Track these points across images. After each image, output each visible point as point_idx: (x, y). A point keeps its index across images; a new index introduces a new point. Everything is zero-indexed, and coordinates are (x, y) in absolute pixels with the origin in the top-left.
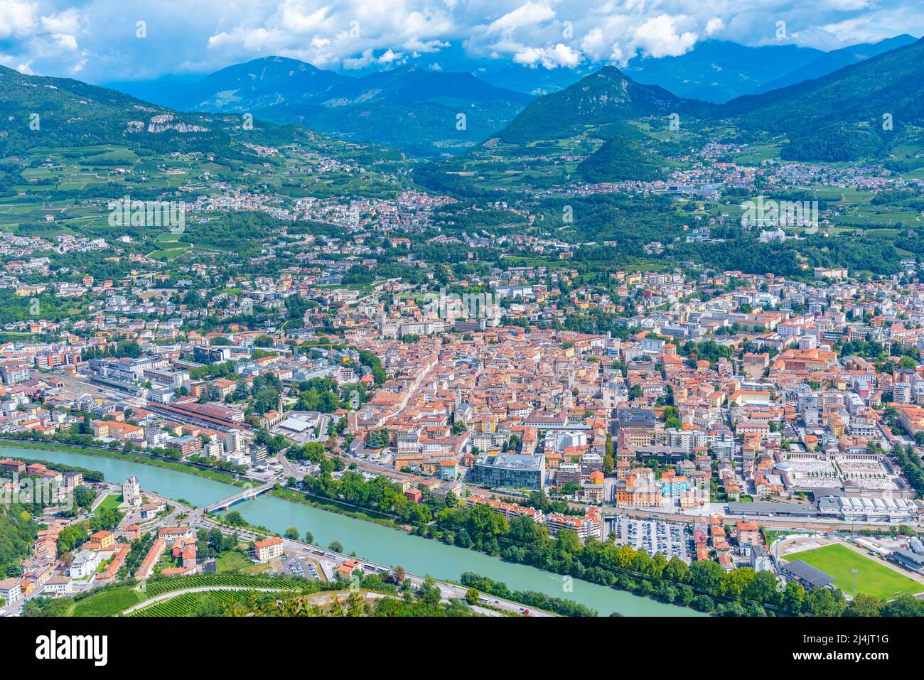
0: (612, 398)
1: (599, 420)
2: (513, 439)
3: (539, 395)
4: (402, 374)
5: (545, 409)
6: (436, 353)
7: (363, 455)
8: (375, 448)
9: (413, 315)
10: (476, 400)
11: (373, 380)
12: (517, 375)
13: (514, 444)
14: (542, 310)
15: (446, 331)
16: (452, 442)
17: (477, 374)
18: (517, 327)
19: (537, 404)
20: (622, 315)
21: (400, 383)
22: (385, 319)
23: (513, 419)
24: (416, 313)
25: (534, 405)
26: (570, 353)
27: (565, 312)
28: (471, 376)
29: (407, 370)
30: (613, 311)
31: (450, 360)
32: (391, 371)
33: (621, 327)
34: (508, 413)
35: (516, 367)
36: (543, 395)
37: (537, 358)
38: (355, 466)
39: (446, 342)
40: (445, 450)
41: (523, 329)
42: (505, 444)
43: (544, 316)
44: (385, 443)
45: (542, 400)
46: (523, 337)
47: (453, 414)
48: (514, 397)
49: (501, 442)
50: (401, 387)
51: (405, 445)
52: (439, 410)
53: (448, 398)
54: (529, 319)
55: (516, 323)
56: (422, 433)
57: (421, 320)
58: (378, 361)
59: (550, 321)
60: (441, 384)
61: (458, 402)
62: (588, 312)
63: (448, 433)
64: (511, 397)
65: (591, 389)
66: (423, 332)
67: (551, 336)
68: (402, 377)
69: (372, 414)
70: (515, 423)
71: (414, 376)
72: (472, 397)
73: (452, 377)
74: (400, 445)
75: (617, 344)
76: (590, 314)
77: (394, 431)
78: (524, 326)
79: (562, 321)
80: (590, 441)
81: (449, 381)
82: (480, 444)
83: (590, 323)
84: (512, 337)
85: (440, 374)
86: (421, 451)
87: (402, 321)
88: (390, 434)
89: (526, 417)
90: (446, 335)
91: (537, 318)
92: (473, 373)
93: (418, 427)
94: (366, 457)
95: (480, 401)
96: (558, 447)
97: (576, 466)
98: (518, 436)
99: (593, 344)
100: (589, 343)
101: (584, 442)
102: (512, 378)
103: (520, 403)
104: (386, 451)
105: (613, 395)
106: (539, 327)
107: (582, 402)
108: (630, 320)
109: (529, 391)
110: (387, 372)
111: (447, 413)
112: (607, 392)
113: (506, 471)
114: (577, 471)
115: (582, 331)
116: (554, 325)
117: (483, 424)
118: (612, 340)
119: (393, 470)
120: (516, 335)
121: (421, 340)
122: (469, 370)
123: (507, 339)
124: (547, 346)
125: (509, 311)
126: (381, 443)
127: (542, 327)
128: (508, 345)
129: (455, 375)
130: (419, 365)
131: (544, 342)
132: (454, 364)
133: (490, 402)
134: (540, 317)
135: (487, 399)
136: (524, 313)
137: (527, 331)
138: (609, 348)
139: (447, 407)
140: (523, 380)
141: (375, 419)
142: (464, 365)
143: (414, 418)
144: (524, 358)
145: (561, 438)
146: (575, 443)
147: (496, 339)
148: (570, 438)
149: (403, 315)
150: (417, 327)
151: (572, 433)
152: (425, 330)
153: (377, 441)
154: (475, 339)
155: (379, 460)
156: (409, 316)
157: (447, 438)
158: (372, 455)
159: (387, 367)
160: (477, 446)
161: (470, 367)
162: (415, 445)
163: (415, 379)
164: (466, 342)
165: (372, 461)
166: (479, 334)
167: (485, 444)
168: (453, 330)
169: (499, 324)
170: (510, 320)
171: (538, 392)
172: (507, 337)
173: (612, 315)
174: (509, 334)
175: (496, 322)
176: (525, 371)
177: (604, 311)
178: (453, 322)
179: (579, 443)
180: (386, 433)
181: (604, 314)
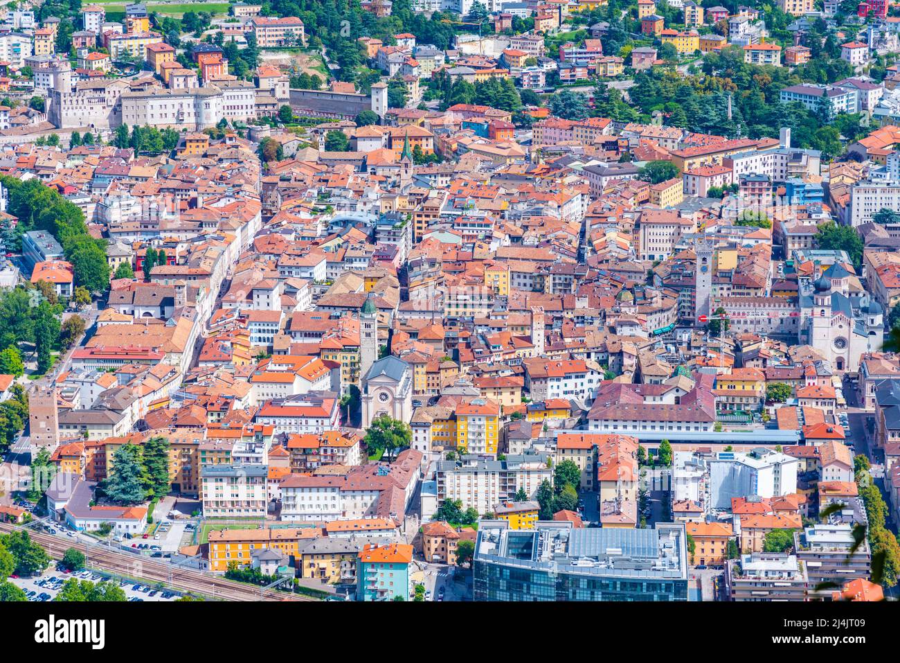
0: (841, 342)
1: (815, 411)
2: (564, 473)
3: (613, 330)
4: (162, 259)
5: (638, 378)
6: (251, 190)
7: (94, 524)
8: (125, 503)
9: (149, 66)
10: (419, 346)
11: (69, 277)
12: (530, 267)
13: (570, 491)
14: (556, 57)
15: (263, 122)
16: (373, 483)
17: (397, 262)
18: (489, 111)
19: (612, 361)
20: (806, 74)
21: (162, 286)
22: (68, 79)
23: (544, 408)
24: (159, 60)
25: (603, 363)
26: (672, 194)
27: (628, 61)
28: (382, 268)
29: (173, 244)
30: (776, 61)
31: (304, 215)
32: (122, 251)
33: (811, 113)
34: (526, 389)
35: (516, 239)
36: (626, 331)
37: (577, 208)
38: (81, 560)
39: (268, 154)
40: (354, 507)
41: (505, 117)
42: (543, 494)
43: (564, 74)
44: (156, 487)
45: (628, 347)
46: (512, 144)
47: (354, 391)
48: (539, 336)
49: (531, 484)
50: (169, 302)
51: (227, 491)
52: (309, 377)
53: (329, 340)
54: (518, 82)
55: (483, 96)
56: (273, 454)
57: (178, 83)
58: (75, 214)
59: (588, 91)
60: (291, 292)
61: (369, 354)
62: (698, 64)
63: (354, 456)
64: (529, 339)
65: (763, 313)
66: (190, 121)
67: (600, 139)
68: (167, 269)
69: (98, 390)
70: (553, 421)
71: (205, 267)
72: (402, 336)
73: (320, 272)
74: (210, 490)
75: (813, 168)
76: (707, 69)
77: (184, 446)
78: (509, 107)
79: (623, 87)
80: (808, 480)
81: (312, 282)
82: (464, 489)
83: (716, 100)
84: (479, 143)
85: (284, 260)
86: (276, 508)
87: (120, 86)
88: (172, 454)
89: (581, 403)
90: (266, 132)
91: (542, 80)
92: (385, 257)
93: (260, 435)
94: (105, 530)
95: (429, 348)
96: (713, 500)
97: (791, 563)
98: (581, 462)
99: (739, 166)
100: (728, 163)
101: (789, 485)
102: (515, 275)
103: (560, 357)
104: (162, 509)
105: (843, 333)
106: (556, 111)
107: (755, 356)
108: (837, 92)
109: (582, 319)
110: (110, 251)
111: (335, 387)
112: (825, 322)
113: (577, 579)
114: (798, 578)
115: (696, 124)
116: (603, 105)
117: (461, 426)
118: (797, 157)
119: (200, 574)
120: (489, 133)
121: (192, 149)
122: (372, 248)
123: (464, 149)
124: (598, 172)
125: (453, 56)
126: (146, 487)
127: (566, 110)
128: (471, 167)
129: (330, 264)
130: (209, 231)
131: (585, 158)
132: (320, 229)
133: (465, 354)
134: (552, 78)
135: (450, 343)
136: (501, 63)
137: (522, 122)
138: (793, 180)
139: (333, 366)
140: (549, 281)
141: (107, 409)
142: (354, 232)
143: (237, 405)
144: (537, 212)
145: (720, 471)
146: (765, 488)
147: (428, 147)
148: (752, 473)
149: (119, 65)
150: (172, 105)
151: (754, 455)
152: (197, 115)
153: (134, 480)
154: (364, 147)
155: (150, 542)
156: (137, 68)
157: (354, 470)
158: (122, 525)
159: (106, 235)
160: (454, 498)
161: (373, 239)
162: (258, 492)
163: (209, 275)
164: (333, 155)
165: (128, 543)
166: (373, 129)
167: (482, 489)
168: (283, 117)
169: (426, 98)
170: (460, 86)
171: (611, 321)
172: (466, 141)
173: (776, 76)
174: (469, 132)
175: (415, 93)
176: (549, 252)
177: (748, 59)
178: (283, 91)
179: (777, 486)
180: (161, 455)
181: (754, 72)
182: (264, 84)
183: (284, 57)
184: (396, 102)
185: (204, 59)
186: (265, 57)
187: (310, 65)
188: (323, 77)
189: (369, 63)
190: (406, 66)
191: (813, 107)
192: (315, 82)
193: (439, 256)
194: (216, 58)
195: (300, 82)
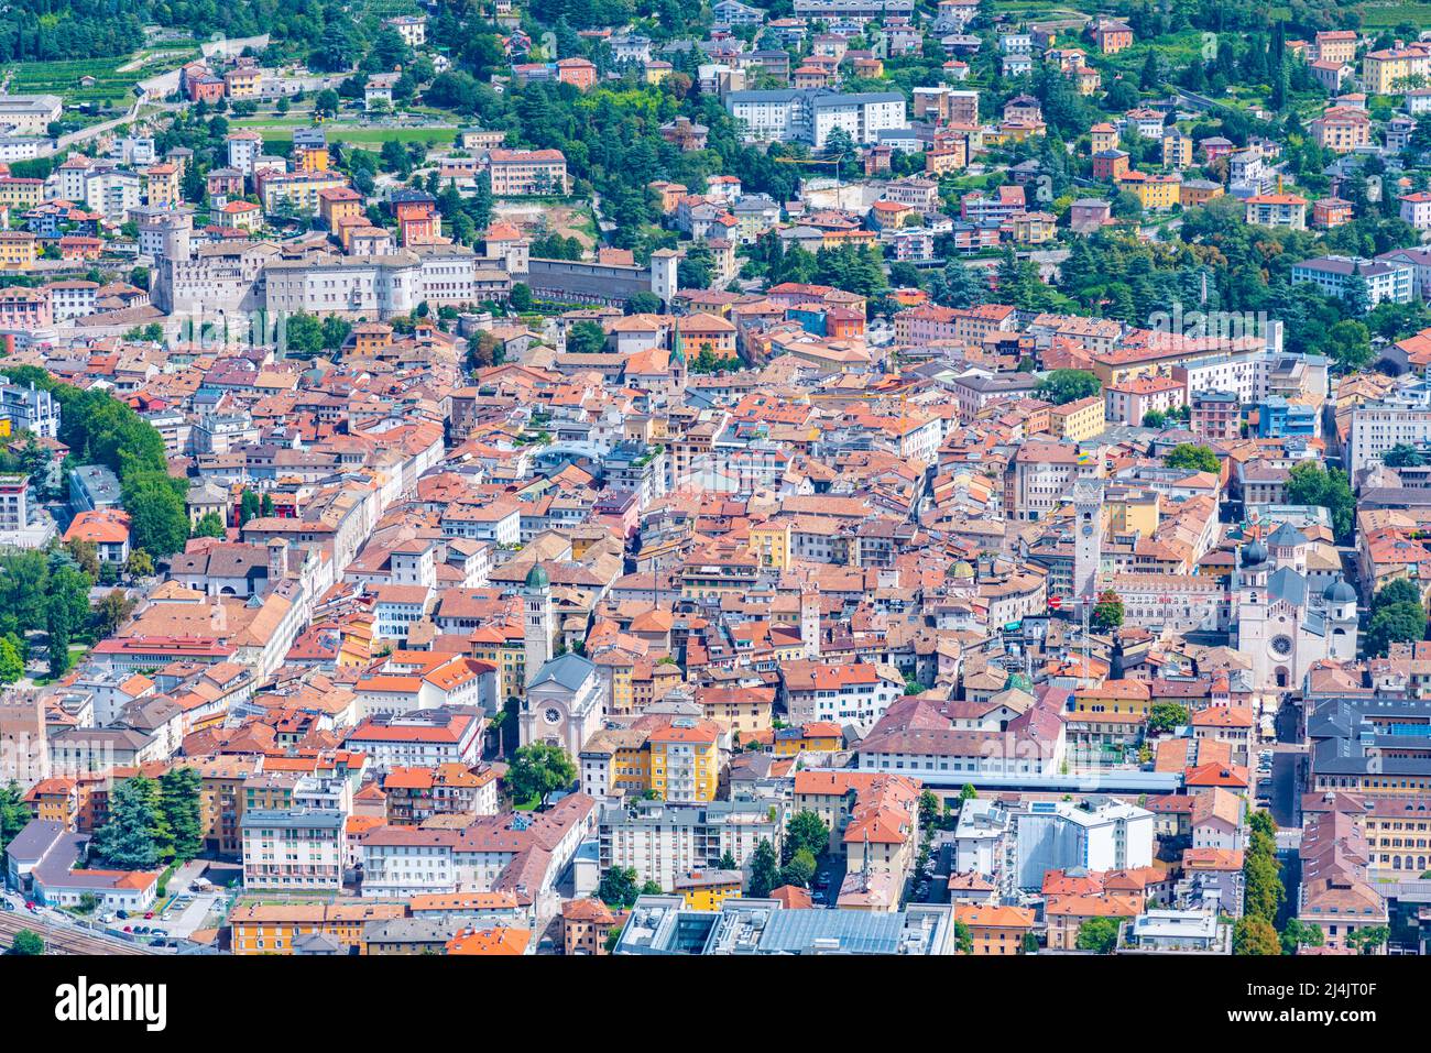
0: (1283, 644)
1: (1216, 749)
2: (803, 832)
3: (931, 621)
4: (264, 509)
5: (960, 693)
6: (433, 410)
7: (73, 897)
8: (132, 866)
9: (321, 224)
10: (625, 641)
11: (122, 534)
12: (828, 527)
13: (806, 859)
14: (954, 213)
15: (485, 306)
16: (505, 841)
17: (631, 518)
18: (832, 293)
19: (920, 668)
20: (1340, 242)
21: (254, 553)
22: (185, 241)
23: (803, 738)
24: (337, 213)
25: (906, 670)
26: (1085, 421)
27: (1064, 220)
28: (603, 525)
29: (290, 488)
30: (1298, 223)
31: (504, 446)
32: (214, 495)
33: (1332, 302)
34: (779, 707)
35: (822, 487)
36: (951, 623)
37: (927, 442)
38: (37, 947)
39: (481, 356)
40: (473, 878)
41: (857, 304)
42: (762, 857)
43: (962, 240)
44: (180, 843)
45: (946, 647)
46: (864, 343)
47: (512, 706)
48: (811, 629)
49: (745, 851)
50: (259, 572)
51: (280, 851)
52: (443, 685)
53: (489, 632)
54: (889, 252)
55: (827, 271)
56: (362, 798)
57: (362, 249)
58: (150, 445)
59: (990, 267)
60: (456, 560)
61: (538, 652)
62: (1175, 225)
63: (486, 801)
64: (795, 633)
65: (1182, 597)
66: (370, 305)
67: (993, 337)
68: (268, 523)
69: (121, 699)
70: (812, 757)
71: (327, 520)
72: (608, 626)
73: (509, 530)
74: (255, 850)
75: (1313, 382)
76: (1187, 235)
77: (226, 784)
78: (865, 288)
79: (1048, 265)
80: (1172, 848)
81: (494, 547)
82: (640, 853)
83: (1184, 280)
84: (804, 341)
85: (453, 512)
86: (354, 881)
87: (268, 252)
88: (205, 798)
89: (864, 730)
90: (486, 324)
91: (927, 250)
92: (612, 510)
93: (344, 768)
94: (88, 906)
95: (643, 646)
98: (828, 817)
99: (1197, 379)
100: (1180, 374)
101: (1141, 852)
102: (801, 539)
103: (840, 662)
104: (183, 877)
105: (1285, 629)
106: (938, 296)
107: (1140, 663)
109: (886, 604)
110: (193, 496)
111: (486, 700)
112: (1258, 612)
116: (1012, 289)
117: (657, 761)
118: (1288, 365)
120: (825, 329)
121: (364, 347)
122: (593, 496)
123: (779, 350)
124: (976, 386)
125: (794, 210)
126: (161, 842)
127: (953, 296)
128: (782, 377)
129: (527, 522)
130: (349, 468)
131: (962, 366)
132: (523, 467)
133: (695, 652)
134: (943, 245)
135: (680, 638)
136: (868, 223)
137: (879, 310)
138: (1275, 401)
139: (484, 671)
140: (855, 548)
141: (130, 728)
142: (571, 472)
143: (324, 724)
144: (863, 445)
145: (1032, 830)
146: (1100, 857)
147: (726, 348)
148: (1079, 834)
149: (277, 222)
150: (343, 282)
151: (1085, 807)
152: (381, 296)
153: (141, 832)
154: (627, 346)
155: (152, 924)
156: (303, 227)
157: (480, 821)
158: (115, 899)
159: (193, 472)
160: (626, 866)
161: (599, 482)
162: (327, 853)
163: (331, 533)
164: (579, 358)
165: (119, 925)
166: (647, 320)
167: (667, 853)
168: (516, 301)
169: (745, 274)
170: (794, 258)
171: (929, 609)
172: (783, 338)
173: (1289, 243)
174: (792, 325)
175: (729, 266)
176: (864, 504)
177: (1253, 219)
178: (519, 262)
179: (1120, 855)
180: (188, 794)
181: (1255, 238)
182: (494, 251)
183: (533, 211)
184: (692, 277)
185: (405, 213)
186: (502, 210)
187: (569, 224)
188: (587, 241)
189: (665, 221)
190: (717, 225)
191: (1337, 291)
192: (573, 249)
193: (693, 510)
194: (422, 212)
195: (548, 248)
